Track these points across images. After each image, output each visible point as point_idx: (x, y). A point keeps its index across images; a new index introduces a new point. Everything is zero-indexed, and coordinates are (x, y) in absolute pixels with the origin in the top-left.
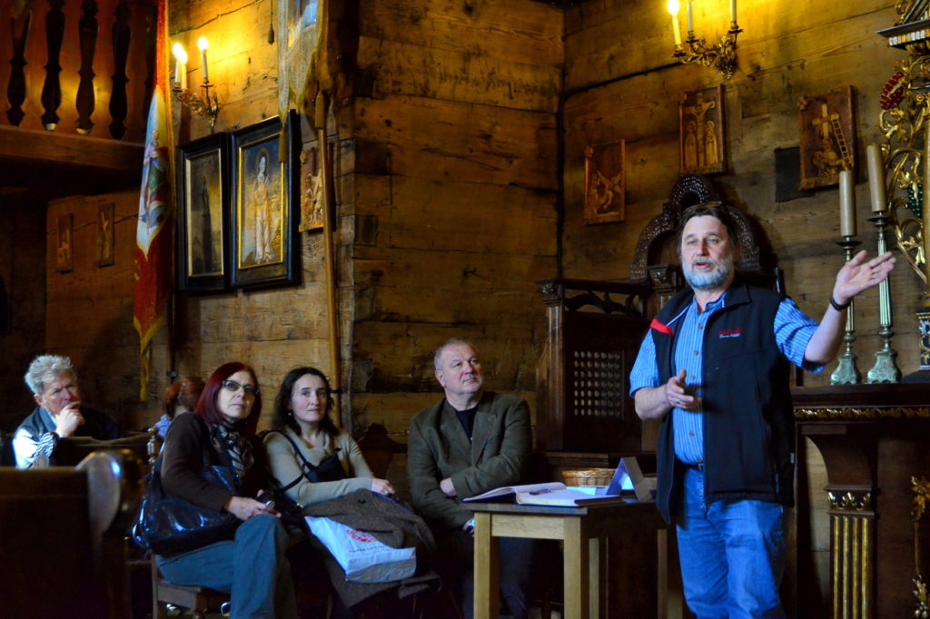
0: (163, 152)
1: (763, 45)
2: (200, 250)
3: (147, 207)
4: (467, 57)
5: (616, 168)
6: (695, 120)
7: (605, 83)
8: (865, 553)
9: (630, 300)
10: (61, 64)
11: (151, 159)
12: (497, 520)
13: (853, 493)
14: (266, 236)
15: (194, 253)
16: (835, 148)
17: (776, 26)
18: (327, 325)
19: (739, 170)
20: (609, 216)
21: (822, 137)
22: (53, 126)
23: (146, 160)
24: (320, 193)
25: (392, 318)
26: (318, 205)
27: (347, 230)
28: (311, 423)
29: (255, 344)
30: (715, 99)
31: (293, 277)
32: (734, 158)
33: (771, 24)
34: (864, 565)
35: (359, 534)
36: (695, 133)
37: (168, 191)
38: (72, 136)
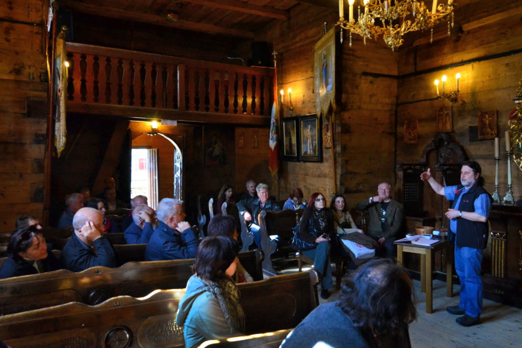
0: (277, 120)
1: (466, 95)
2: (288, 149)
3: (272, 135)
4: (371, 96)
5: (415, 128)
6: (442, 115)
7: (411, 103)
8: (503, 251)
9: (420, 168)
10: (247, 95)
11: (274, 123)
12: (404, 247)
13: (499, 234)
14: (311, 147)
15: (286, 149)
16: (490, 128)
17: (471, 90)
18: (332, 174)
19: (456, 131)
20: (413, 142)
21: (486, 124)
22: (245, 113)
23: (272, 122)
24: (329, 138)
25: (351, 173)
26: (329, 141)
27: (339, 149)
28: (341, 211)
29: (307, 177)
30: (449, 110)
31: (320, 159)
32: (455, 128)
33: (469, 89)
34: (503, 254)
35: (359, 245)
36: (442, 120)
37: (279, 131)
38: (250, 116)
